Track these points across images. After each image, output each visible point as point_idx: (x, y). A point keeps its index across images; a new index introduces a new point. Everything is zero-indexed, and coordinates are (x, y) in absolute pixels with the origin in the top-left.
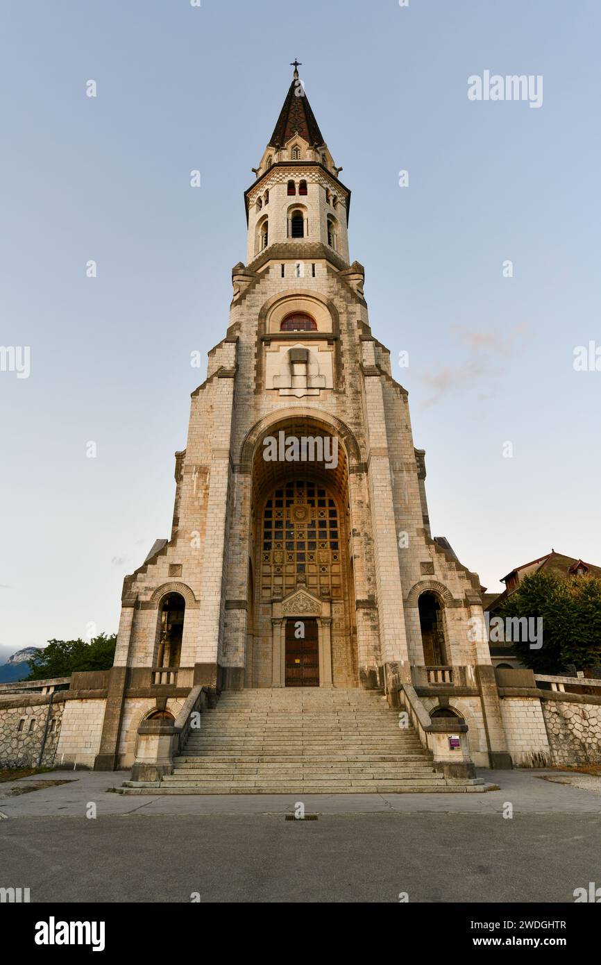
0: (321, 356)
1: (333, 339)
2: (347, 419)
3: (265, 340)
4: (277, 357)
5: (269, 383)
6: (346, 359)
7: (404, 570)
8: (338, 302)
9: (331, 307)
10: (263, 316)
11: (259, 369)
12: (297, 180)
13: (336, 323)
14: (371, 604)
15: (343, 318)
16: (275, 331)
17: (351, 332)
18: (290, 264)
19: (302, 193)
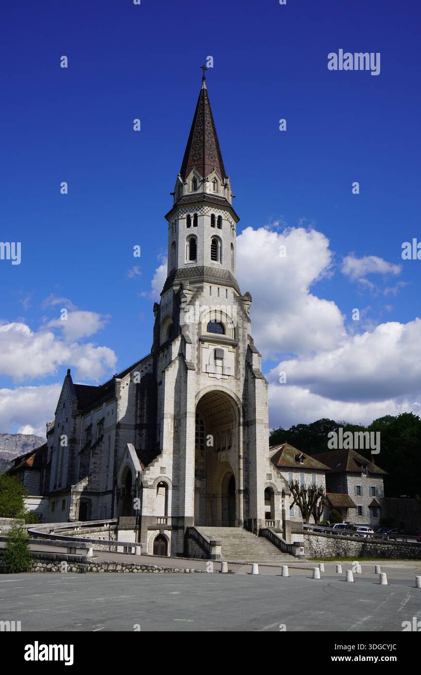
0: (229, 355)
1: (235, 345)
2: (240, 396)
3: (201, 340)
4: (208, 352)
5: (204, 368)
6: (241, 358)
8: (239, 320)
10: (200, 324)
11: (199, 358)
13: (236, 334)
15: (241, 332)
16: (204, 332)
17: (244, 341)
18: (215, 288)
19: (220, 227)
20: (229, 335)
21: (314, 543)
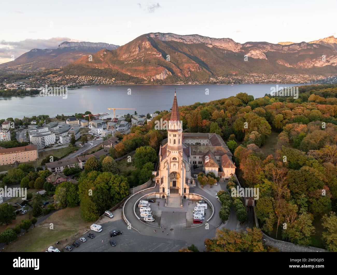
0: (177, 164)
1: (178, 162)
2: (179, 172)
3: (171, 162)
4: (172, 164)
5: (171, 168)
6: (180, 165)
7: (183, 186)
8: (179, 157)
9: (178, 158)
10: (170, 159)
11: (170, 166)
12: (175, 134)
13: (179, 160)
14: (180, 188)
15: (180, 160)
16: (172, 160)
17: (180, 161)
18: (174, 151)
19: (176, 136)
20: (177, 160)
21: (195, 197)
